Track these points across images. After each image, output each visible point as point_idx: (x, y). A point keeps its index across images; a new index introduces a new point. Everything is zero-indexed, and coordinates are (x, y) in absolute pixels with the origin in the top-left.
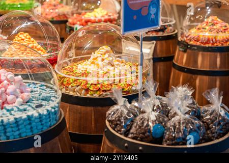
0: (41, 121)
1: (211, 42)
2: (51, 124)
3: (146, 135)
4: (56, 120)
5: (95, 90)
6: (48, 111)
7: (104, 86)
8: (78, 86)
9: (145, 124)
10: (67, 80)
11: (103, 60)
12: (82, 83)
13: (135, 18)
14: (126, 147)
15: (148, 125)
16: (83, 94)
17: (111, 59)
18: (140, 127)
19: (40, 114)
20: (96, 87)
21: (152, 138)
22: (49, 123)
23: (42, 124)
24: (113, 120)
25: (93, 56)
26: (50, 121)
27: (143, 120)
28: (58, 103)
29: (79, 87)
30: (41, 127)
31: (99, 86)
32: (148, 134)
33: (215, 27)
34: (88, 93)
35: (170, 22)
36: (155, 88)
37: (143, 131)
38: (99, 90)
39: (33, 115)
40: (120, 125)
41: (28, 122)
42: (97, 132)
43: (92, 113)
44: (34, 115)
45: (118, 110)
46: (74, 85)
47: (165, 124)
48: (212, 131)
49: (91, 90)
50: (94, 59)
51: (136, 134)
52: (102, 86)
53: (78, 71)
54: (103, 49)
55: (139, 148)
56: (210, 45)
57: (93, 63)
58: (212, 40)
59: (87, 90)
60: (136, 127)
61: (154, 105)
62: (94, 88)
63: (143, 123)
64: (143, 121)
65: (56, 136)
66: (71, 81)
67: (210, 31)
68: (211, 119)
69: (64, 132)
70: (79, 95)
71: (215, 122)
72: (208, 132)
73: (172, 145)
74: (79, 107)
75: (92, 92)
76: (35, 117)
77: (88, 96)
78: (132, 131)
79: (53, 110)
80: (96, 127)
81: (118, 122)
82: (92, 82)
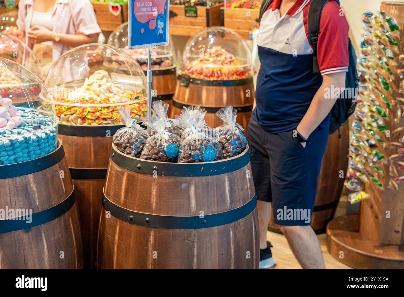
0: (39, 145)
1: (216, 75)
2: (49, 150)
3: (159, 155)
4: (54, 147)
5: (93, 118)
6: (46, 134)
7: (104, 114)
8: (72, 114)
9: (158, 144)
10: (59, 109)
11: (100, 86)
12: (77, 111)
13: (142, 31)
14: (139, 168)
15: (161, 145)
16: (79, 123)
17: (109, 84)
18: (153, 147)
19: (38, 137)
20: (94, 115)
21: (166, 158)
22: (48, 148)
23: (40, 149)
24: (122, 143)
25: (87, 81)
26: (49, 146)
27: (155, 140)
28: (55, 128)
29: (74, 115)
30: (38, 152)
31: (98, 114)
32: (161, 154)
33: (219, 59)
34: (85, 122)
35: (167, 54)
36: (165, 110)
37: (156, 151)
38: (98, 118)
39: (30, 138)
40: (130, 147)
41: (25, 145)
42: (96, 166)
43: (90, 145)
44: (32, 138)
45: (126, 132)
46: (68, 113)
47: (179, 144)
48: (227, 150)
49: (88, 119)
50: (89, 85)
51: (149, 155)
52: (101, 114)
53: (69, 98)
54: (99, 73)
55: (153, 167)
56: (215, 79)
57: (88, 89)
58: (217, 73)
59: (84, 119)
60: (148, 148)
61: (166, 128)
62: (92, 116)
63: (156, 143)
64: (155, 142)
65: (56, 163)
66: (64, 110)
67: (215, 62)
68: (225, 138)
69: (63, 159)
70: (73, 124)
71: (230, 141)
72: (223, 152)
73: (188, 162)
74: (75, 137)
75: (90, 121)
76: (33, 140)
77: (85, 125)
78: (143, 153)
79: (52, 134)
80: (96, 160)
81: (127, 144)
82: (89, 109)
